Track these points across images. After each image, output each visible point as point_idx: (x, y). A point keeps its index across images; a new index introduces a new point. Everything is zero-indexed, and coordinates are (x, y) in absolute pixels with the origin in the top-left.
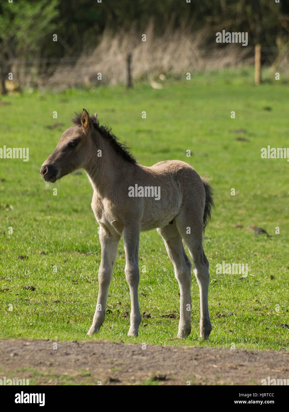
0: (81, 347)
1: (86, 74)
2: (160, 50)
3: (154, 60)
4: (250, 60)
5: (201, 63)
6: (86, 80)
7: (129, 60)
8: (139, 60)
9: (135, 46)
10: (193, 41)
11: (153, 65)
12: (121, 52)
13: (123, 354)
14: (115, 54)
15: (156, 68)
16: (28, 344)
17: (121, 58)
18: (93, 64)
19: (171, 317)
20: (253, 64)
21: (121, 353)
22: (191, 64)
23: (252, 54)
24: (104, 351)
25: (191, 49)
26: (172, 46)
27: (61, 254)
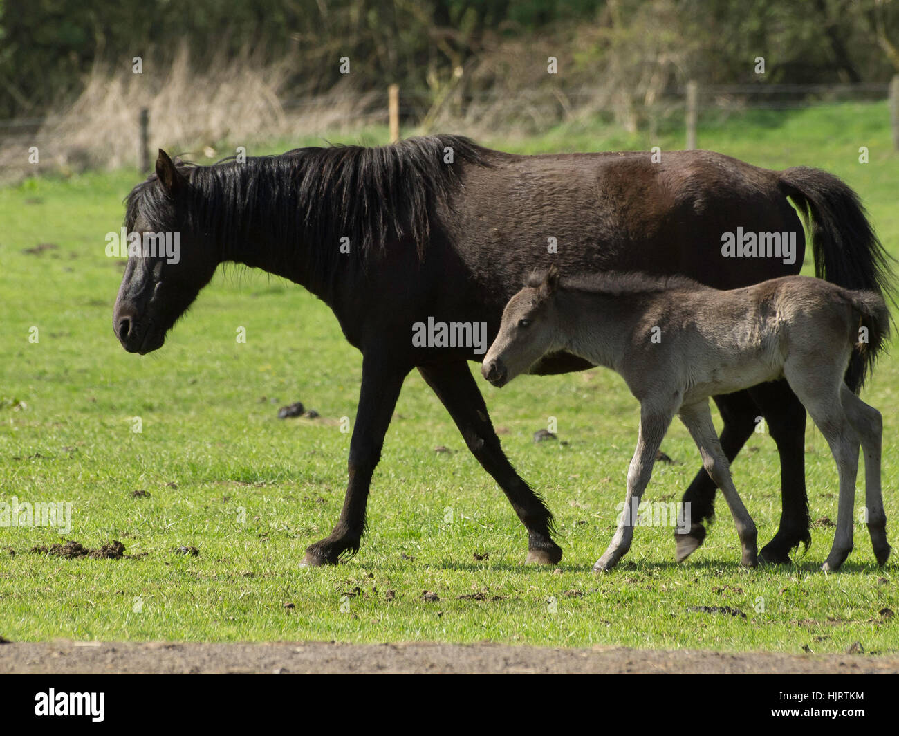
0: (403, 654)
1: (61, 150)
2: (202, 97)
3: (192, 117)
4: (380, 114)
5: (283, 122)
6: (61, 160)
7: (144, 120)
8: (162, 118)
9: (155, 92)
10: (266, 81)
11: (191, 129)
12: (128, 105)
13: (487, 665)
14: (116, 109)
15: (197, 134)
16: (299, 649)
17: (127, 116)
18: (73, 129)
19: (478, 599)
20: (387, 122)
21: (484, 663)
22: (264, 125)
23: (382, 104)
24: (449, 660)
25: (263, 97)
26: (226, 90)
27: (207, 486)
